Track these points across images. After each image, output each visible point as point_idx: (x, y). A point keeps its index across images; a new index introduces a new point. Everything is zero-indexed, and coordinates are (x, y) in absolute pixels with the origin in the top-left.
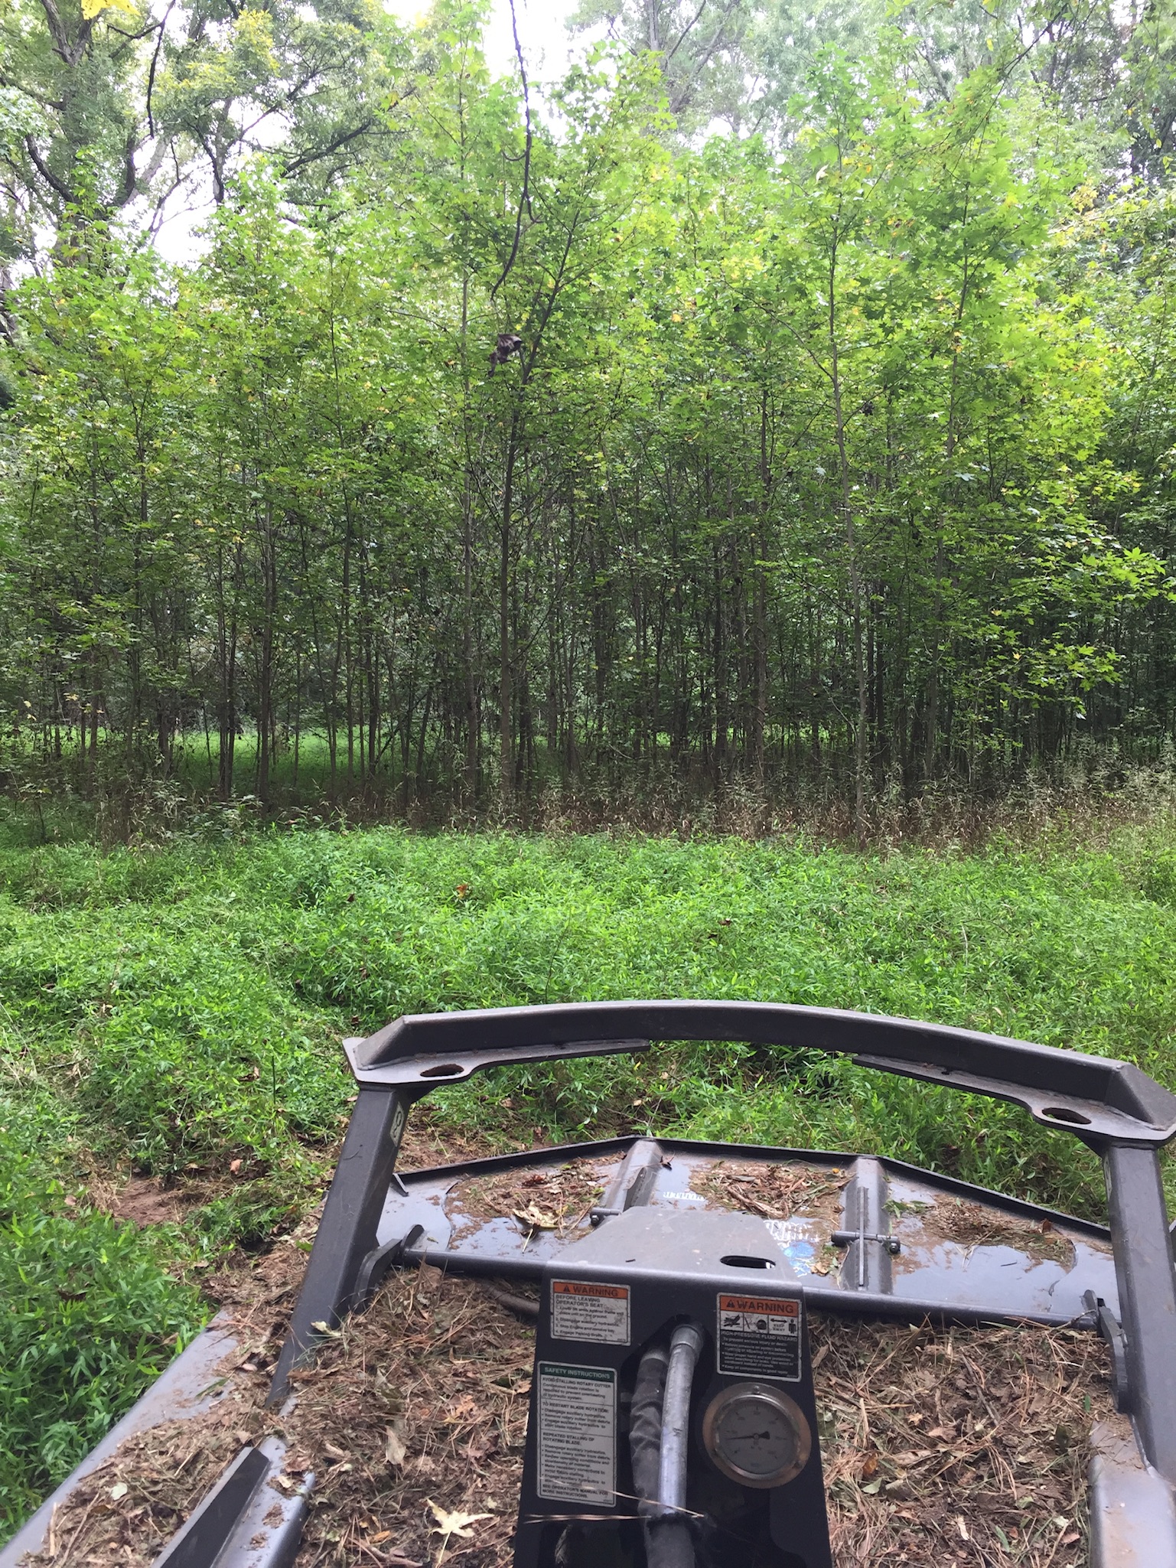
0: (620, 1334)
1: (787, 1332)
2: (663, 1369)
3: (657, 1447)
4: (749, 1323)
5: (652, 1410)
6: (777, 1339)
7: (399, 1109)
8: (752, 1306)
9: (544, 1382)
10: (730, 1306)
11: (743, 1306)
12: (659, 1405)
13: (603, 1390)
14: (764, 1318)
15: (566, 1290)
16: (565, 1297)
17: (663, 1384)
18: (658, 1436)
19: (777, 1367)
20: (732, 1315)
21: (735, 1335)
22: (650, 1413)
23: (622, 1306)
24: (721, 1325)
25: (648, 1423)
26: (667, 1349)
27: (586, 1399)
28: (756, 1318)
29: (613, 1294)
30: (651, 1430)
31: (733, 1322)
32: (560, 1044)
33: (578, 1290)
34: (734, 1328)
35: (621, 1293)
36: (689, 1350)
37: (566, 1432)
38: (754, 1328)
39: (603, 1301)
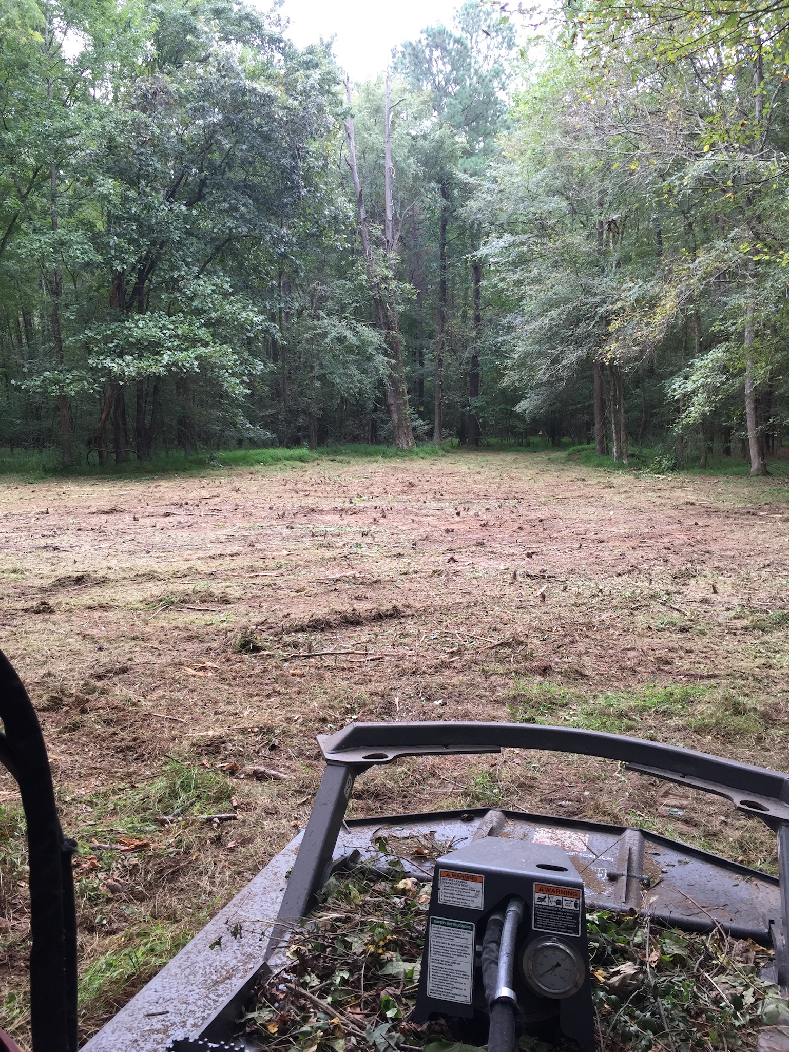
0: (477, 903)
1: (573, 907)
2: (501, 925)
3: (497, 964)
4: (551, 901)
5: (494, 945)
6: (567, 911)
7: (350, 777)
8: (553, 891)
9: (433, 929)
10: (541, 891)
11: (548, 891)
12: (498, 942)
13: (466, 935)
14: (560, 898)
15: (448, 876)
16: (447, 880)
17: (501, 932)
18: (498, 958)
19: (567, 928)
20: (542, 896)
21: (543, 908)
22: (493, 946)
23: (479, 886)
24: (535, 901)
25: (492, 951)
26: (504, 913)
27: (456, 940)
28: (555, 898)
29: (474, 879)
30: (494, 955)
31: (543, 900)
32: (446, 746)
33: (454, 876)
34: (543, 903)
35: (479, 879)
36: (516, 914)
37: (445, 958)
38: (554, 904)
39: (469, 883)
